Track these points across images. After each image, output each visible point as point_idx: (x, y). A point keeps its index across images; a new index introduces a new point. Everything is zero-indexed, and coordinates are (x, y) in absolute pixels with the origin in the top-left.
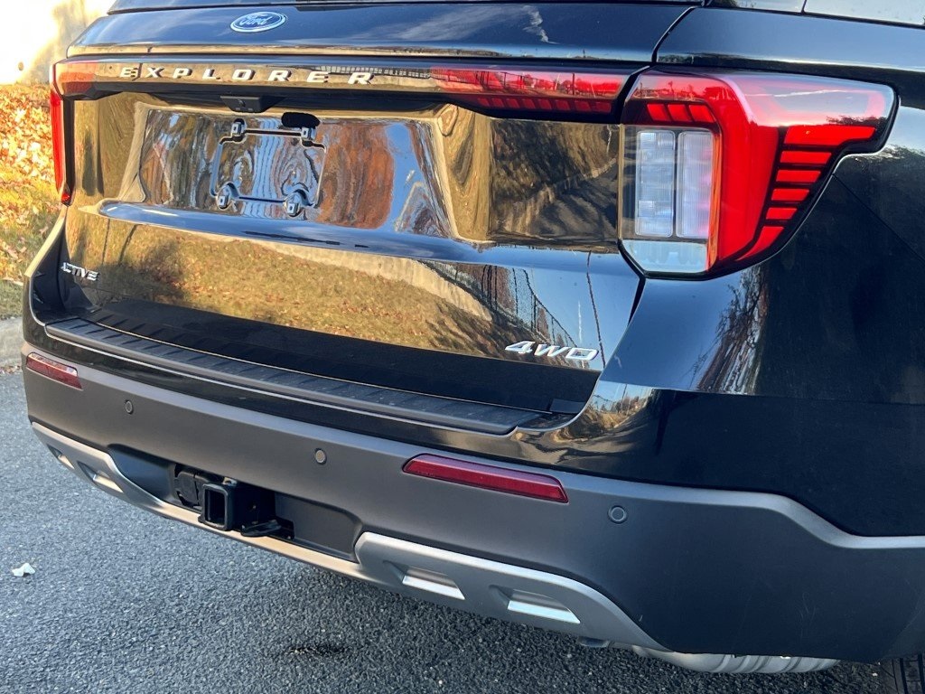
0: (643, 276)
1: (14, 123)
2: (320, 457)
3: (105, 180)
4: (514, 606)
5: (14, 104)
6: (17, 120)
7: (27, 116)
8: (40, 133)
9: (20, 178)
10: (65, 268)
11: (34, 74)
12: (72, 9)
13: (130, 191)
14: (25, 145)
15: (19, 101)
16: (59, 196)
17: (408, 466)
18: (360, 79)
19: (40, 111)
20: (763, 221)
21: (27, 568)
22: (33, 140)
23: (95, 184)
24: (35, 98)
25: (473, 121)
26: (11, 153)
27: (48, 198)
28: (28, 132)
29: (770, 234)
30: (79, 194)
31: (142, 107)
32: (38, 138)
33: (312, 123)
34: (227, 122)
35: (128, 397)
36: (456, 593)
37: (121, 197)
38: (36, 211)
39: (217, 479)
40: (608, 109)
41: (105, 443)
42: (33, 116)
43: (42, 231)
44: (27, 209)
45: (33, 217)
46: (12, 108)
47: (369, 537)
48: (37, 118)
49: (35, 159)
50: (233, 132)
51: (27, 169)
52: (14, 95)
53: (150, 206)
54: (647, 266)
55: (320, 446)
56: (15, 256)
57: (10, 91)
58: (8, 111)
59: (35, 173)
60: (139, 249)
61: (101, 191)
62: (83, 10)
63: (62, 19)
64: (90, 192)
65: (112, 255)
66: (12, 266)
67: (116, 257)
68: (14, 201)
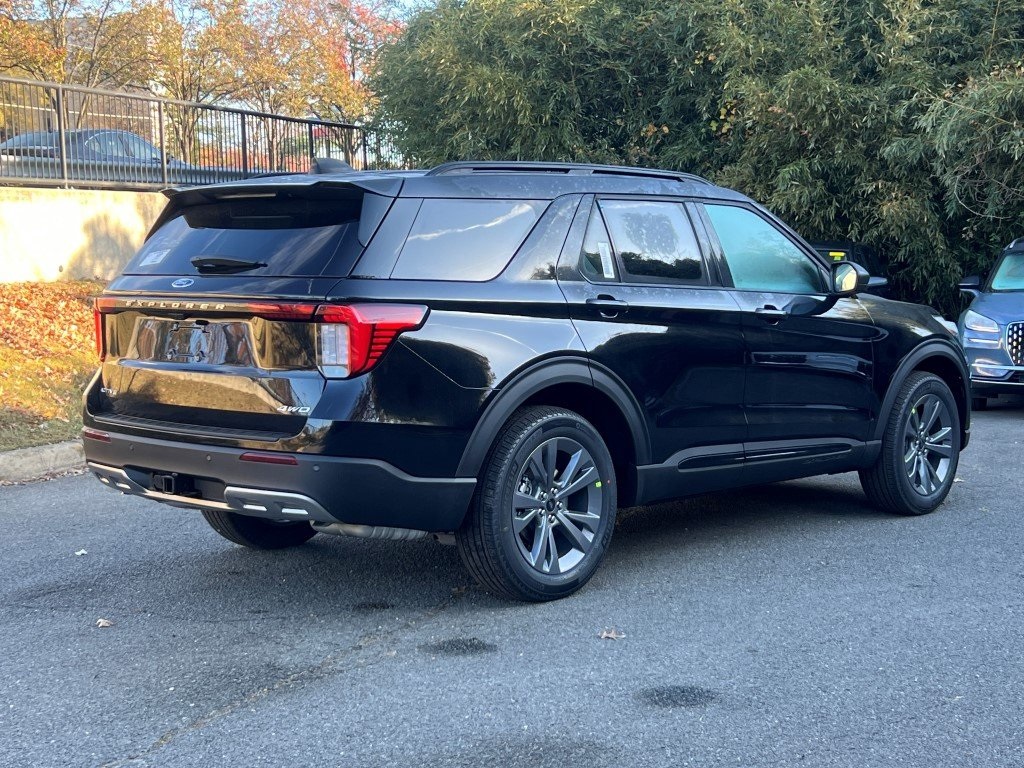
0: (326, 379)
1: (58, 312)
2: (209, 458)
3: (120, 348)
4: (285, 511)
5: (58, 297)
6: (60, 309)
7: (67, 306)
8: (76, 318)
9: (64, 350)
10: (102, 390)
11: (70, 273)
12: (98, 225)
13: (132, 353)
14: (66, 327)
15: (61, 295)
16: (99, 358)
17: (241, 457)
18: (220, 306)
19: (76, 302)
20: (368, 357)
21: (83, 551)
22: (72, 323)
23: (116, 351)
24: (71, 292)
25: (264, 323)
26: (57, 333)
27: (83, 363)
28: (68, 318)
29: (371, 362)
30: (108, 355)
31: (140, 318)
32: (75, 322)
33: (206, 323)
34: (173, 323)
35: (131, 443)
36: (263, 509)
37: (128, 356)
38: (75, 372)
39: (170, 473)
40: (309, 317)
41: (122, 465)
42: (71, 305)
43: (81, 386)
44: (69, 371)
45: (74, 378)
46: (55, 300)
47: (228, 489)
48: (74, 307)
49: (74, 336)
50: (175, 328)
51: (68, 344)
52: (57, 291)
53: (143, 360)
54: (327, 375)
55: (208, 454)
56: (63, 403)
57: (53, 288)
58: (53, 303)
59: (73, 347)
60: (137, 386)
61: (119, 354)
62: (106, 225)
63: (91, 233)
64: (113, 355)
65: (124, 389)
66: (61, 410)
67: (125, 390)
68: (60, 366)
